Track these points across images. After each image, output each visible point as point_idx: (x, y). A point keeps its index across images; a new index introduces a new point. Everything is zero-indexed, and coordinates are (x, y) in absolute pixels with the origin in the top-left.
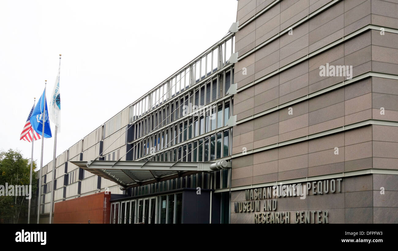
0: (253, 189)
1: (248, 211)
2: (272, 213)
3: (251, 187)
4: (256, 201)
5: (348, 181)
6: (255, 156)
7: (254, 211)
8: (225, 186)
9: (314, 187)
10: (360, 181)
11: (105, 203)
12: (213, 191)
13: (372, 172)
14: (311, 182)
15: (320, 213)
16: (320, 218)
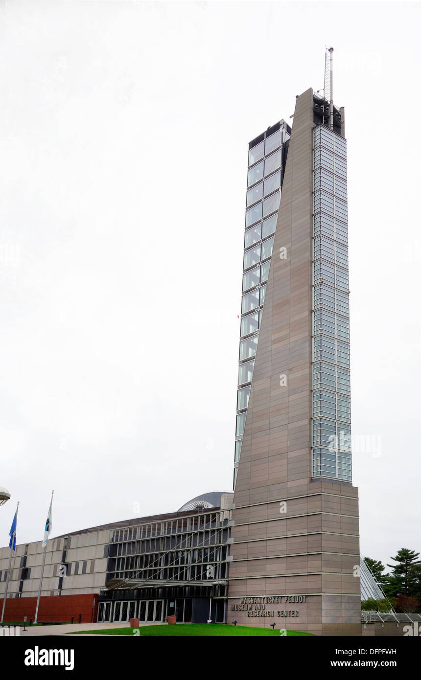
0: (247, 598)
1: (242, 609)
2: (261, 611)
3: (245, 597)
4: (249, 605)
5: (309, 598)
6: (248, 580)
7: (247, 610)
8: (227, 595)
9: (289, 599)
10: (315, 598)
11: (94, 602)
12: (212, 597)
13: (321, 594)
14: (288, 597)
15: (293, 611)
16: (293, 614)
